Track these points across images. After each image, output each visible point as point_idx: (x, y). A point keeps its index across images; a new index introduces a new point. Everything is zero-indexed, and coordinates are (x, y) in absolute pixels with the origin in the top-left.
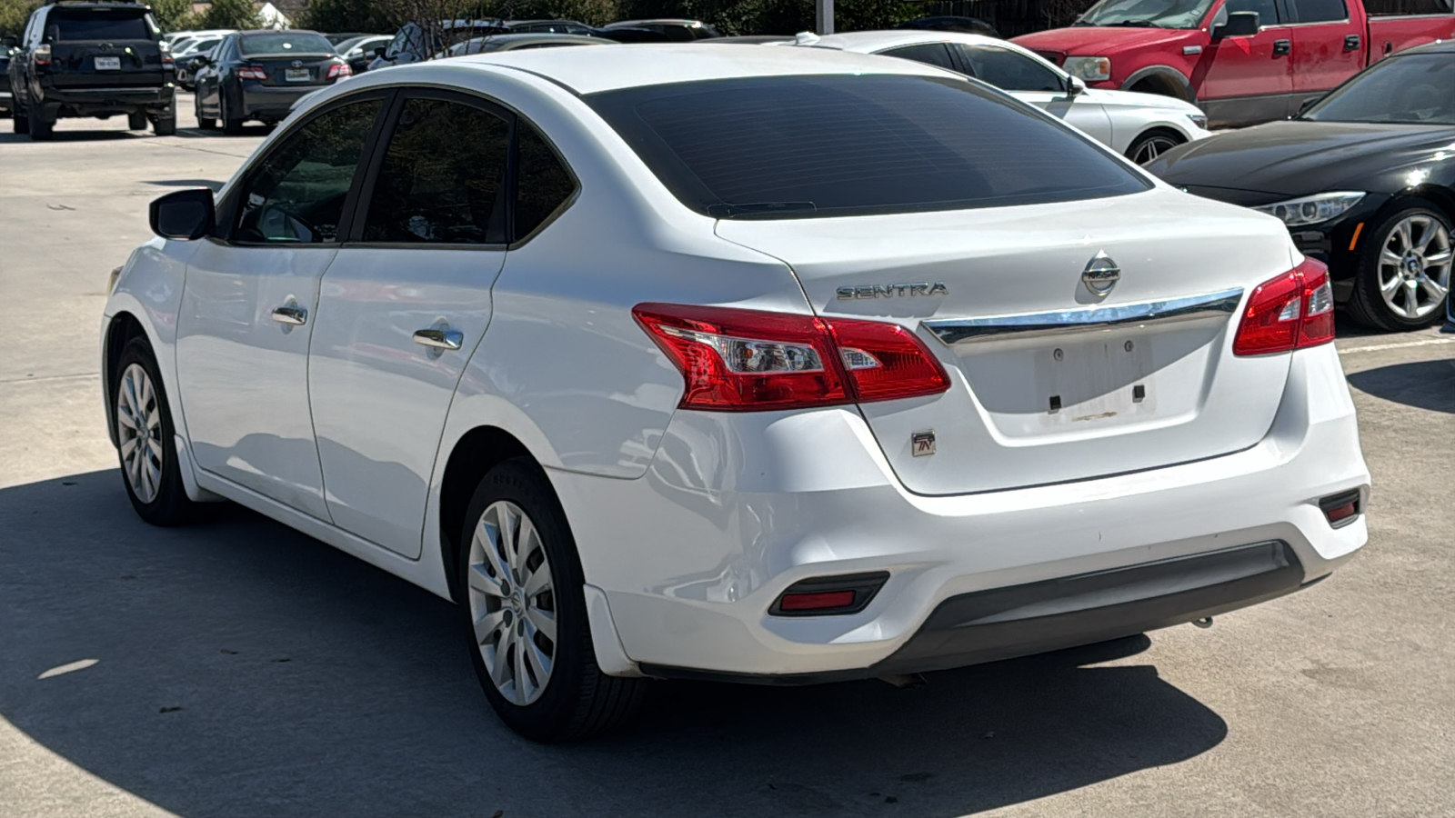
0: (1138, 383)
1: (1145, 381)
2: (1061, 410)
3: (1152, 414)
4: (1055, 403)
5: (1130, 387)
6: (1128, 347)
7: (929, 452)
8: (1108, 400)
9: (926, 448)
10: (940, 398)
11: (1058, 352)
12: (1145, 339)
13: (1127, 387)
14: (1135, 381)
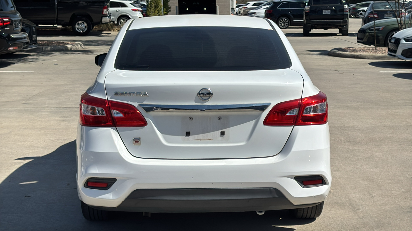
0: (223, 131)
1: (225, 130)
2: (190, 136)
3: (227, 141)
4: (188, 134)
5: (220, 131)
6: (219, 118)
7: (138, 144)
8: (210, 135)
9: (137, 143)
10: (143, 128)
11: (191, 118)
12: (227, 117)
13: (218, 132)
14: (221, 130)
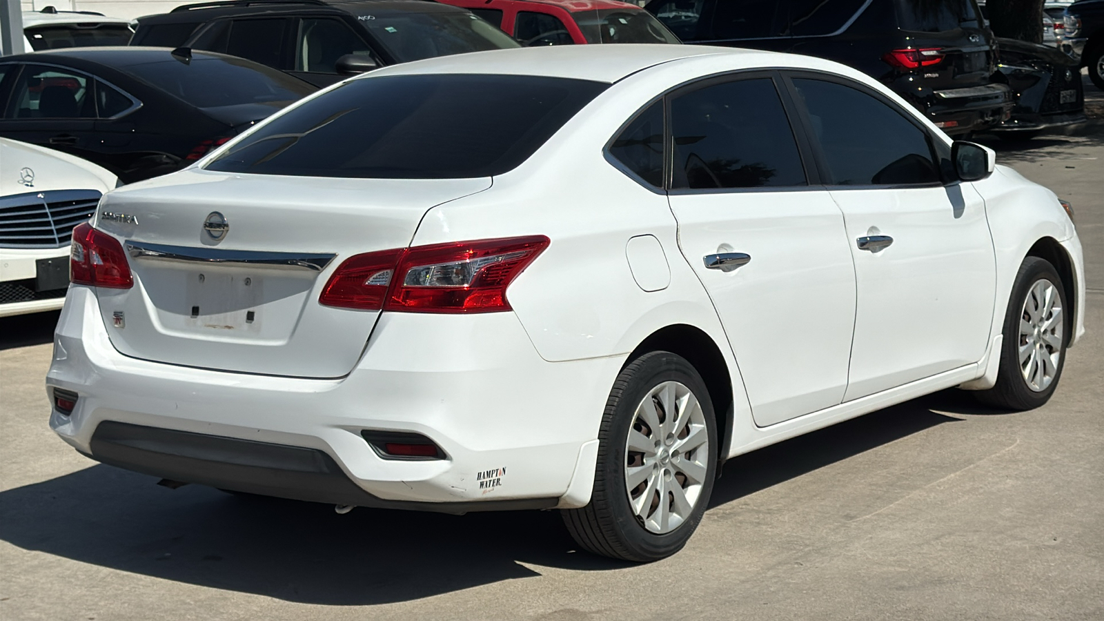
0: (251, 309)
1: (256, 310)
2: (199, 317)
3: (257, 334)
4: (195, 311)
5: (244, 312)
6: (247, 282)
7: (120, 326)
8: (230, 317)
9: (119, 323)
10: (128, 292)
11: (202, 277)
12: (259, 280)
13: (243, 310)
14: (249, 307)
